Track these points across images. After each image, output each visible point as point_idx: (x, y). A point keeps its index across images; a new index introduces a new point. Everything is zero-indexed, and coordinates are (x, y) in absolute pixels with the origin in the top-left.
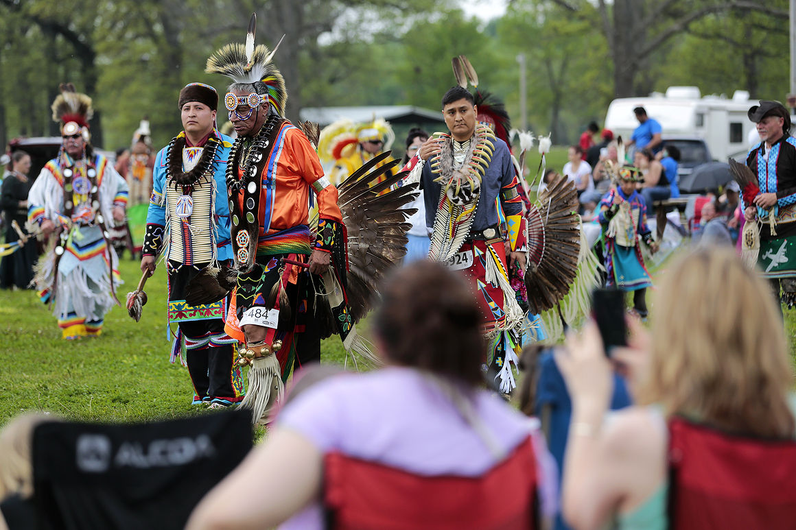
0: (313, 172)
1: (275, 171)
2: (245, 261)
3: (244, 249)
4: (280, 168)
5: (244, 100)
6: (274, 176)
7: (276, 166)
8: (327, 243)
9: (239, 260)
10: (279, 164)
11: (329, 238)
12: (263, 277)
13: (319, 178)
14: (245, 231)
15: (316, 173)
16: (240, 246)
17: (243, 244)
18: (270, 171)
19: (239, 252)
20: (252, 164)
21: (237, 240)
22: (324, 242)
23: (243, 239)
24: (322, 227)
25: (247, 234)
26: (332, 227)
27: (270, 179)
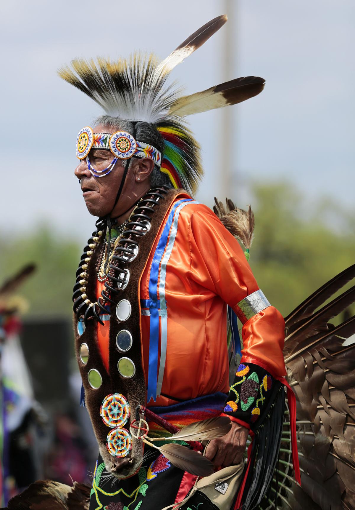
0: (236, 280)
1: (162, 281)
2: (125, 453)
3: (120, 430)
4: (171, 275)
5: (105, 141)
6: (162, 291)
7: (163, 273)
8: (245, 407)
9: (113, 452)
10: (170, 269)
11: (251, 400)
12: (143, 489)
13: (248, 293)
14: (118, 396)
15: (242, 283)
16: (111, 425)
17: (116, 421)
18: (154, 282)
19: (109, 437)
20: (122, 265)
21: (102, 414)
22: (239, 404)
23: (115, 411)
24: (241, 378)
25: (123, 400)
26: (261, 381)
27: (155, 297)
